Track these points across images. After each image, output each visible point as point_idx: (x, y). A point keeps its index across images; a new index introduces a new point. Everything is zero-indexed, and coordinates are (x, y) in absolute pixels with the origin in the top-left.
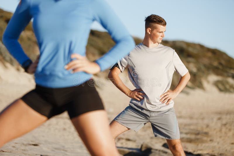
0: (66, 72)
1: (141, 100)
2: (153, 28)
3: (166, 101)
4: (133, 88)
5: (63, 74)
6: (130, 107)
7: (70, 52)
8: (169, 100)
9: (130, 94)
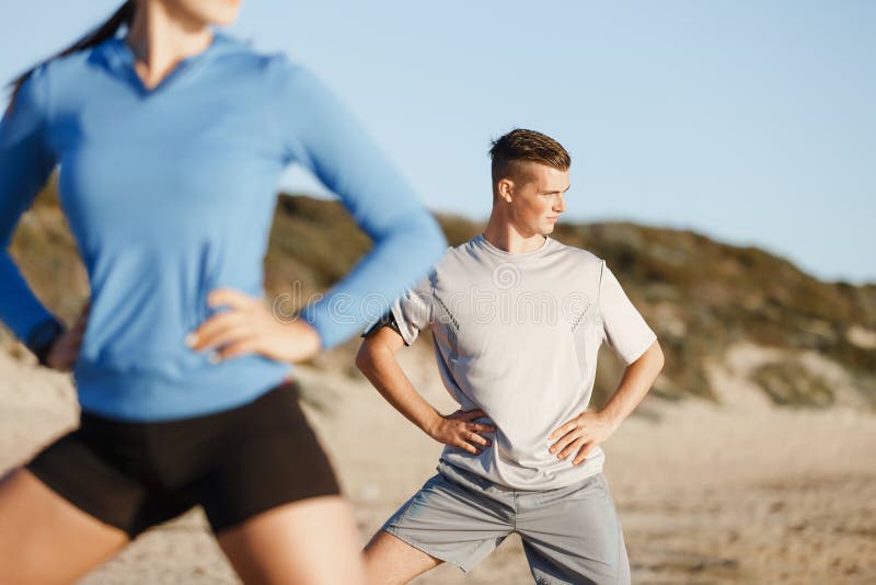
0: (193, 361)
1: (483, 452)
2: (523, 179)
3: (574, 451)
4: (451, 406)
5: (182, 367)
6: (442, 481)
7: (205, 283)
8: (584, 446)
9: (440, 429)
